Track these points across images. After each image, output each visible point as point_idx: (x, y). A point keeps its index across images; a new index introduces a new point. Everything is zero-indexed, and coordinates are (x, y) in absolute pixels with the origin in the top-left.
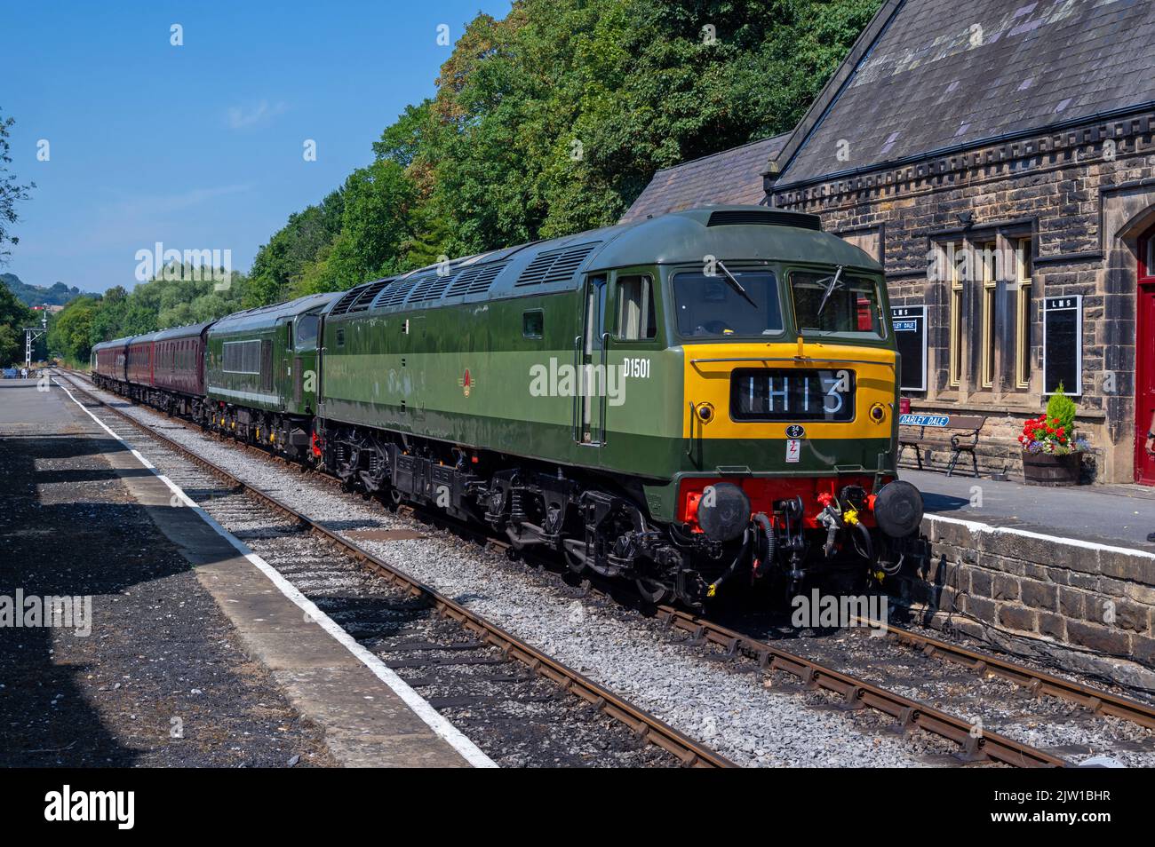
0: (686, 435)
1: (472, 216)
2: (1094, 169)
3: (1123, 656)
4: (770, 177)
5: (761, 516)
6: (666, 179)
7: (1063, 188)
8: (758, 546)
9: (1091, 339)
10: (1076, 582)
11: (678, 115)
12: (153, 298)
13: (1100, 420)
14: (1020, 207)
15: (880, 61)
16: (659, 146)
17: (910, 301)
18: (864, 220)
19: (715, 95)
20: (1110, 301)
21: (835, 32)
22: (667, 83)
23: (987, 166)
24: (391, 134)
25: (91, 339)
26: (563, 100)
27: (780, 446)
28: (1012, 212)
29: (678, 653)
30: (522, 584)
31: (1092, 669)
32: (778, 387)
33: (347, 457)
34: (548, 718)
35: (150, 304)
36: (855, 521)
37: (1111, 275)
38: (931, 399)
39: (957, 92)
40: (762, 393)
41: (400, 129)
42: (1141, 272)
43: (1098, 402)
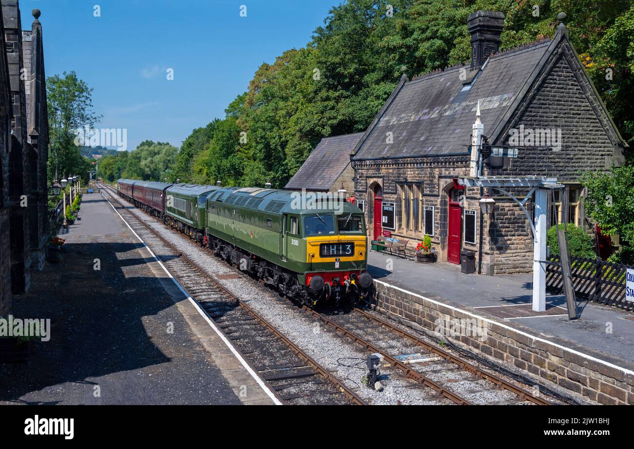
0: (308, 262)
1: (261, 143)
2: (437, 170)
3: (415, 321)
4: (352, 156)
5: (328, 283)
6: (325, 143)
7: (430, 173)
8: (327, 291)
9: (436, 219)
10: (407, 302)
11: (330, 118)
12: (139, 156)
13: (438, 244)
14: (419, 177)
15: (386, 119)
16: (324, 128)
17: (391, 201)
18: (379, 174)
19: (342, 111)
20: (441, 209)
21: (380, 96)
22: (326, 107)
23: (411, 163)
24: (232, 106)
25: (114, 172)
26: (293, 103)
27: (333, 264)
28: (417, 178)
29: (305, 321)
30: (267, 297)
31: (409, 325)
32: (333, 248)
33: (216, 246)
34: (267, 341)
35: (137, 158)
36: (354, 283)
37: (441, 201)
38: (396, 232)
39: (406, 136)
40: (328, 250)
41: (235, 104)
42: (450, 201)
43: (438, 238)
